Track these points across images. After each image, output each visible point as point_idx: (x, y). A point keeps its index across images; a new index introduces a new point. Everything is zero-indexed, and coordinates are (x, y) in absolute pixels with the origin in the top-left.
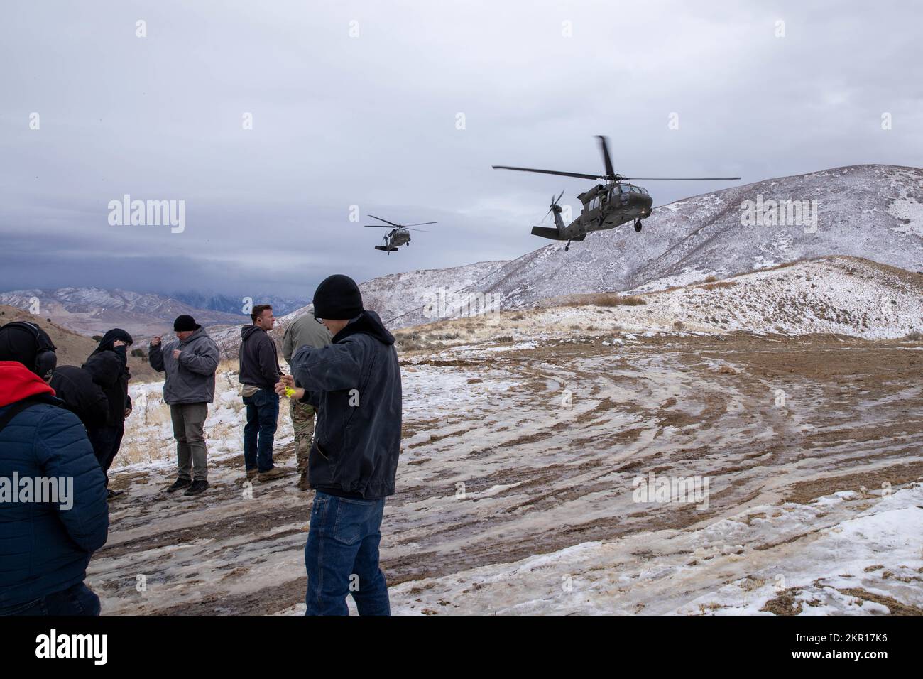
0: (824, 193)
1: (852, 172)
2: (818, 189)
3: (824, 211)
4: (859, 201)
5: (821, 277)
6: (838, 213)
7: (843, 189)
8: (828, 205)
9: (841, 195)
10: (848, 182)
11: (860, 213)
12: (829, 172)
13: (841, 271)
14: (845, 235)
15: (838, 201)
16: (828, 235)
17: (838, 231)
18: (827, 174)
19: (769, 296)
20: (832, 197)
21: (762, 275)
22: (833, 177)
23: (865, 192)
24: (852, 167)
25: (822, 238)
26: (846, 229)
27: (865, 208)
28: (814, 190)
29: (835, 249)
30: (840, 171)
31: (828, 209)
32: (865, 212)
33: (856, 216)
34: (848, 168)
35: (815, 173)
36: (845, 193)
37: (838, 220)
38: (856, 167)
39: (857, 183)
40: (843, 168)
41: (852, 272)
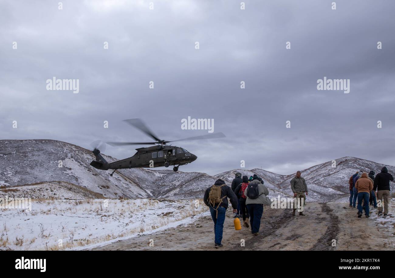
0: (33, 151)
1: (47, 143)
2: (30, 148)
3: (32, 159)
4: (49, 157)
5: (57, 190)
6: (39, 161)
7: (42, 150)
8: (34, 157)
9: (40, 153)
10: (45, 147)
11: (49, 162)
12: (36, 140)
13: (65, 188)
14: (41, 172)
15: (39, 155)
16: (33, 171)
17: (38, 170)
18: (34, 142)
19: (36, 197)
20: (36, 153)
21: (30, 187)
22: (37, 143)
23: (52, 153)
24: (47, 140)
25: (30, 172)
26: (42, 169)
27: (52, 160)
28: (28, 148)
29: (36, 178)
30: (41, 141)
31: (34, 159)
32: (52, 162)
33: (47, 164)
34: (45, 140)
35: (29, 140)
36: (43, 152)
37: (38, 164)
38: (49, 140)
39: (49, 148)
40: (43, 140)
41: (70, 189)
